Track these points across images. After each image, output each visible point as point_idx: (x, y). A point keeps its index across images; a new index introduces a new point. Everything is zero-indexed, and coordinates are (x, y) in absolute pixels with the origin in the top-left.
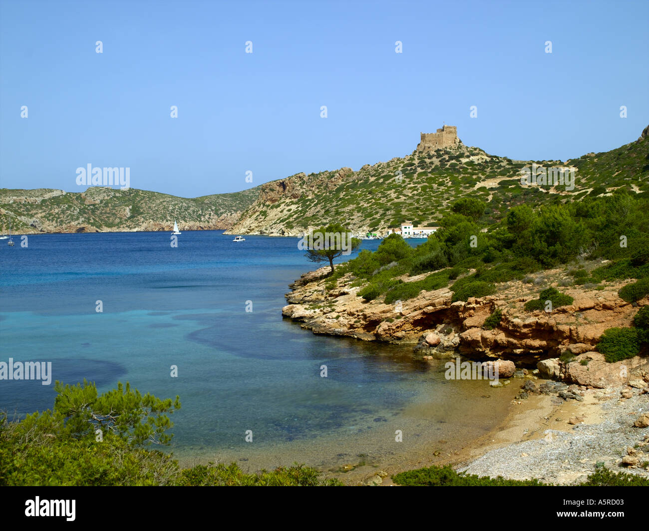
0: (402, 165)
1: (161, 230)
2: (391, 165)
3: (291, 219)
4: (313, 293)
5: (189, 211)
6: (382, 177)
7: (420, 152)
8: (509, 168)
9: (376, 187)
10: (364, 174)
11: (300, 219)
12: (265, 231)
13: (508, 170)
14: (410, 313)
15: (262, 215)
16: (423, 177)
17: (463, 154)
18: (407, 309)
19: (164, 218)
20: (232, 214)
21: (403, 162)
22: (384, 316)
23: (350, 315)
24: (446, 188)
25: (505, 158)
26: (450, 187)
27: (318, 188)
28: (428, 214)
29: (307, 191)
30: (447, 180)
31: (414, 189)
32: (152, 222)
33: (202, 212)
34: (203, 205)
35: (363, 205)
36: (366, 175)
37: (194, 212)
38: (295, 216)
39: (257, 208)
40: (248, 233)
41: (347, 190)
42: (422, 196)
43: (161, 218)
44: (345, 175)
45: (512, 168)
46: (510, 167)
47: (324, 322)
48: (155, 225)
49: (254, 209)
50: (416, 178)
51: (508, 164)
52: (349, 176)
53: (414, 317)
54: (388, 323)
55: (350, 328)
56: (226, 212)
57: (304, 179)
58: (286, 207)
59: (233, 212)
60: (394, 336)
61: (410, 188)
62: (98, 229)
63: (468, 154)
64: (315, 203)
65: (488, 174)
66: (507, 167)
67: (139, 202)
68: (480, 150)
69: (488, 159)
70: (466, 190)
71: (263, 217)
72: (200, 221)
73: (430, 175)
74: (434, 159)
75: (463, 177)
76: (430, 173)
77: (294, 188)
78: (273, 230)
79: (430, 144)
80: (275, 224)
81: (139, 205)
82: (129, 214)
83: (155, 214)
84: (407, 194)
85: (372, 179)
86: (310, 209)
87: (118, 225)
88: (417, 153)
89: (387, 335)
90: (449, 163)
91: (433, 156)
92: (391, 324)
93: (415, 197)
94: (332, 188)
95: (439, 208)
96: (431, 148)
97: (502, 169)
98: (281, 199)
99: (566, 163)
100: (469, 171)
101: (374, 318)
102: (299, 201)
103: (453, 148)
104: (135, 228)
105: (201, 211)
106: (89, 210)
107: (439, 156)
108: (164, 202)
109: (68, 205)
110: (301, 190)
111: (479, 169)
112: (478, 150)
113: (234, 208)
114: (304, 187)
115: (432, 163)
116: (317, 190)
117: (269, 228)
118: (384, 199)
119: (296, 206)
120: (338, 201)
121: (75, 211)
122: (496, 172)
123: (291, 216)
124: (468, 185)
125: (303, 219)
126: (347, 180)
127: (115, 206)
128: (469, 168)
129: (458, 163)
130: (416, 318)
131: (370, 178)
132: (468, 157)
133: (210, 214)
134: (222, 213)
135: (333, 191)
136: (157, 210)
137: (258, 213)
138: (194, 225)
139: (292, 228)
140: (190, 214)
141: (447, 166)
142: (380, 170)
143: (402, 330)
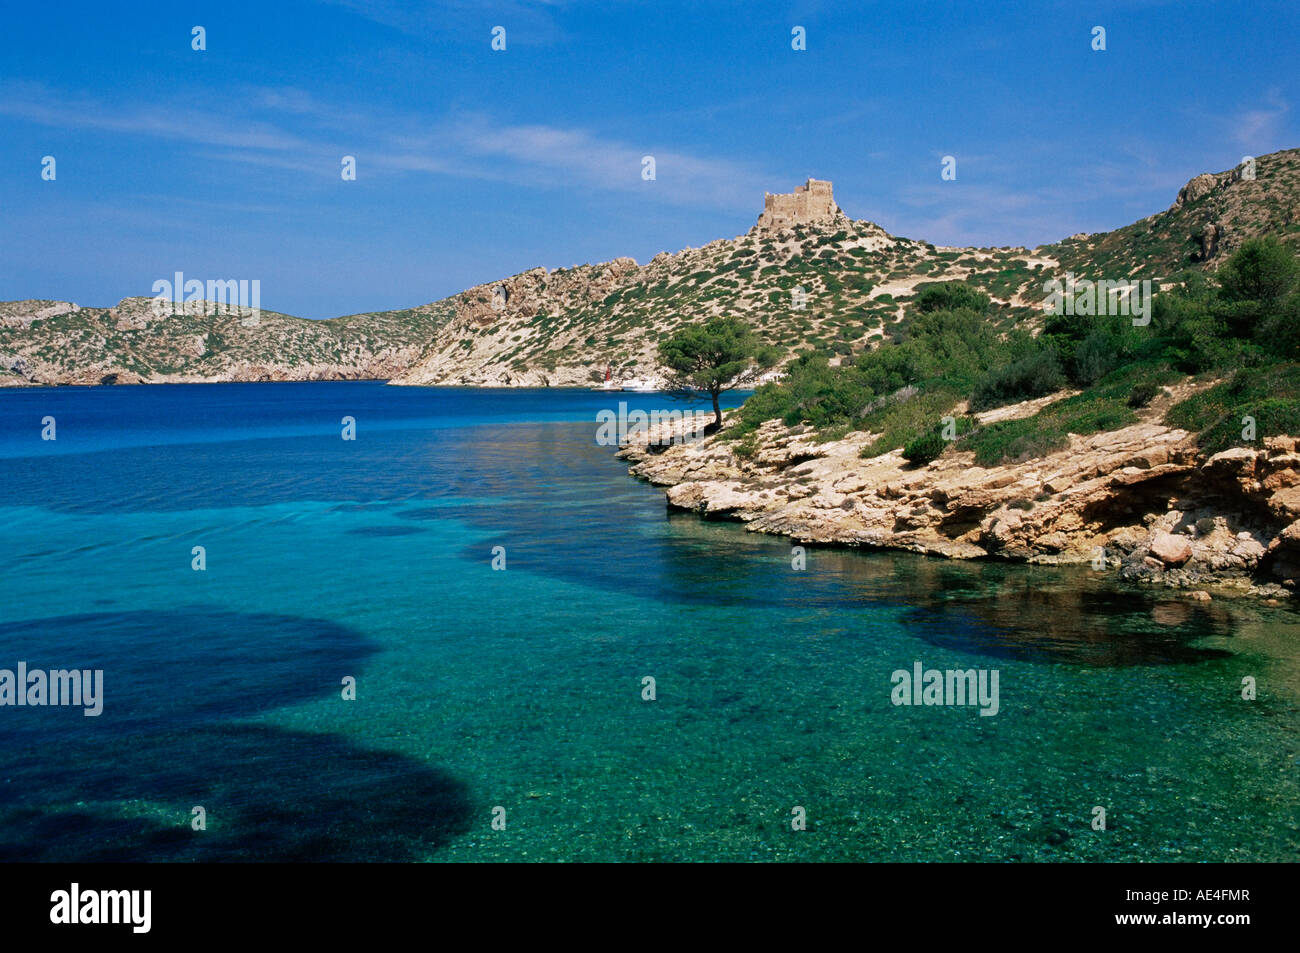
0: (730, 253)
1: (265, 379)
2: (710, 254)
3: (521, 356)
4: (706, 462)
5: (319, 344)
6: (693, 276)
7: (763, 230)
8: (930, 261)
9: (683, 295)
10: (657, 271)
11: (539, 355)
12: (471, 378)
13: (930, 265)
14: (1070, 487)
15: (465, 348)
16: (772, 276)
17: (845, 233)
18: (1062, 477)
19: (269, 356)
20: (399, 349)
21: (732, 249)
22: (998, 493)
23: (884, 498)
24: (816, 297)
25: (921, 243)
26: (824, 295)
27: (571, 297)
28: (785, 344)
29: (549, 302)
30: (817, 281)
31: (755, 297)
32: (247, 364)
33: (343, 346)
34: (345, 332)
35: (659, 329)
36: (661, 272)
37: (327, 345)
38: (528, 350)
39: (454, 334)
40: (437, 381)
41: (627, 300)
42: (772, 310)
43: (264, 356)
44: (622, 272)
45: (936, 261)
46: (933, 258)
47: (813, 518)
48: (253, 370)
49: (447, 338)
50: (757, 278)
51: (928, 253)
52: (630, 274)
53: (1087, 495)
54: (1020, 511)
55: (897, 529)
56: (387, 345)
57: (544, 279)
58: (509, 332)
59: (401, 346)
60: (1040, 544)
61: (748, 297)
62: (142, 378)
63: (854, 233)
64: (565, 324)
65: (892, 271)
66: (928, 258)
67: (222, 326)
68: (876, 227)
69: (892, 244)
70: (854, 300)
71: (467, 352)
72: (339, 363)
73: (784, 273)
74: (791, 243)
75: (848, 276)
76: (783, 268)
77: (524, 297)
78: (485, 377)
79: (783, 215)
80: (489, 364)
81: (222, 332)
82: (203, 348)
83: (252, 350)
84: (742, 308)
85: (674, 280)
86: (557, 335)
87: (181, 370)
88: (758, 232)
89: (1020, 542)
90: (819, 251)
91: (789, 236)
92: (1026, 515)
93: (758, 313)
94: (598, 297)
95: (806, 333)
96: (784, 223)
97: (919, 261)
98: (499, 318)
99: (1035, 252)
100: (857, 264)
101: (968, 501)
102: (535, 320)
103: (825, 222)
104: (215, 374)
105: (340, 344)
106: (125, 341)
107: (800, 237)
108: (269, 326)
109: (85, 332)
110: (539, 301)
111: (875, 262)
112: (871, 226)
113: (403, 339)
114: (544, 294)
115: (786, 250)
116: (570, 301)
117: (479, 373)
118: (698, 316)
119: (531, 330)
120: (611, 321)
121: (97, 343)
122: (907, 267)
123: (519, 349)
124: (856, 291)
125: (545, 355)
126: (626, 281)
127: (175, 334)
128: (857, 259)
129: (836, 250)
130: (1093, 498)
131: (670, 277)
132: (854, 239)
133: (358, 349)
134: (380, 348)
135: (601, 302)
136: (257, 342)
137: (456, 345)
138: (328, 370)
139: (525, 370)
140: (320, 350)
141: (816, 257)
142: (689, 264)
143: (1057, 530)
